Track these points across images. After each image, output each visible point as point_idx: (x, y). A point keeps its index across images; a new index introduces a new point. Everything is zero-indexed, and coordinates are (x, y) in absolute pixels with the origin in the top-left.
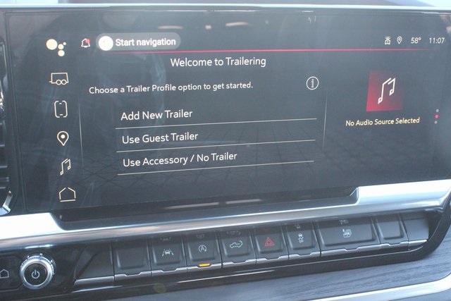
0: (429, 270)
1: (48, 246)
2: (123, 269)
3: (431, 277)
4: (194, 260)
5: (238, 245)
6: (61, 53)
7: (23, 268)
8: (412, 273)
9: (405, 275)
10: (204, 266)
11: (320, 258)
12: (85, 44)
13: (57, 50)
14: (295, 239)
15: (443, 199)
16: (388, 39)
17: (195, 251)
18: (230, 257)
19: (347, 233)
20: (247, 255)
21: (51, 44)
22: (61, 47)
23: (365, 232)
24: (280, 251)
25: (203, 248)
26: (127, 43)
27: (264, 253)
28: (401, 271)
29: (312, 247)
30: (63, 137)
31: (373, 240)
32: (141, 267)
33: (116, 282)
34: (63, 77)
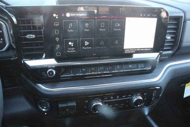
0: (151, 76)
1: (54, 67)
2: (72, 73)
3: (152, 78)
4: (91, 72)
5: (102, 68)
6: (57, 18)
7: (48, 72)
8: (147, 77)
9: (145, 77)
10: (93, 73)
11: (123, 72)
12: (63, 15)
13: (56, 16)
14: (117, 67)
15: (155, 58)
16: (141, 15)
17: (91, 70)
18: (100, 71)
19: (130, 66)
20: (104, 71)
21: (54, 15)
22: (57, 16)
23: (135, 66)
24: (113, 70)
25: (93, 69)
26: (73, 15)
27: (108, 70)
28: (144, 76)
29: (121, 69)
30: (57, 39)
31: (137, 68)
32: (77, 73)
33: (71, 77)
34: (57, 24)
